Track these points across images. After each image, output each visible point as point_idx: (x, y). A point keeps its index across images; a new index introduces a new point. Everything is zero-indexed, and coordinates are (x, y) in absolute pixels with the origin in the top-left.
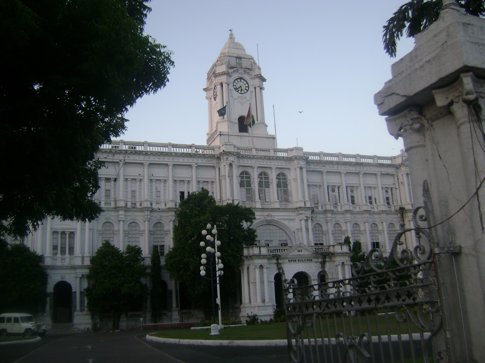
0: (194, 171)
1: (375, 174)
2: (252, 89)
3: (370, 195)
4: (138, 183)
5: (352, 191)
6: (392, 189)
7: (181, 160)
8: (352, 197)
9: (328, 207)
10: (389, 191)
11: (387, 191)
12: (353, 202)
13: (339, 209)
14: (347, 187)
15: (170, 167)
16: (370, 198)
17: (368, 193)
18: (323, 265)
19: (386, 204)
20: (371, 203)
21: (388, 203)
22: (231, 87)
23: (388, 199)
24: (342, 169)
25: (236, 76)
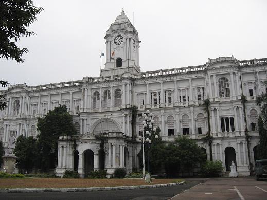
1: (188, 80)
2: (125, 40)
3: (184, 95)
5: (169, 94)
6: (203, 88)
8: (170, 98)
10: (201, 90)
11: (199, 91)
12: (170, 101)
14: (165, 92)
16: (184, 97)
17: (182, 94)
18: (102, 145)
19: (197, 100)
20: (184, 100)
21: (199, 99)
22: (113, 42)
23: (199, 96)
24: (160, 80)
25: (116, 35)
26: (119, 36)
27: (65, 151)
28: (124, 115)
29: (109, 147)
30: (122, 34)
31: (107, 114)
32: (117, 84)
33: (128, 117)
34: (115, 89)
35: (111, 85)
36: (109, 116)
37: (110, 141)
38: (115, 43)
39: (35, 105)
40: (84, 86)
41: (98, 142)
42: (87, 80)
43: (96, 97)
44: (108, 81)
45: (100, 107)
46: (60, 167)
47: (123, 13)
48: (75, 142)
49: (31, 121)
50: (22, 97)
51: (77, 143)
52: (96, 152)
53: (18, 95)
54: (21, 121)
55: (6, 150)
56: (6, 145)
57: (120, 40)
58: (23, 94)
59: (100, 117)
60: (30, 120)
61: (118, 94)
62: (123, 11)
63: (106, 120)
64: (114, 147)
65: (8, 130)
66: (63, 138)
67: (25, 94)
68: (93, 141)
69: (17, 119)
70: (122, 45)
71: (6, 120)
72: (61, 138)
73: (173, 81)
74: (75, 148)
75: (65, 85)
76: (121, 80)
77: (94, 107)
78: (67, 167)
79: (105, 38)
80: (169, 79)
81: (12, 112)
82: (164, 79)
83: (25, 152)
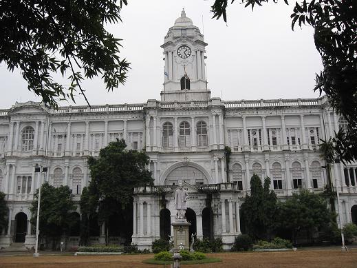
0: (125, 125)
1: (299, 116)
2: (193, 53)
3: (293, 136)
4: (82, 137)
5: (274, 133)
6: (317, 128)
7: (114, 117)
8: (274, 139)
9: (247, 149)
10: (315, 131)
11: (312, 131)
12: (275, 143)
13: (259, 150)
14: (268, 130)
15: (106, 123)
16: (293, 138)
17: (291, 134)
18: (208, 202)
19: (310, 144)
20: (294, 143)
21: (313, 142)
22: (175, 54)
23: (313, 138)
24: (262, 113)
25: (180, 44)
26: (184, 46)
27: (149, 211)
28: (216, 158)
29: (223, 205)
30: (189, 44)
31: (188, 157)
32: (202, 114)
33: (223, 162)
34: (198, 120)
35: (192, 114)
36: (192, 159)
37: (223, 197)
38: (179, 55)
39: (60, 136)
40: (152, 113)
41: (201, 198)
42: (155, 105)
43: (167, 130)
44: (188, 109)
45: (176, 145)
46: (142, 235)
47: (183, 13)
48: (164, 197)
49: (55, 162)
50: (40, 123)
51: (167, 199)
52: (198, 212)
53: (31, 119)
54: (40, 160)
55: (10, 206)
56: (11, 199)
57: (187, 53)
58: (42, 119)
59: (177, 160)
60: (52, 159)
61: (202, 129)
62: (183, 12)
63: (186, 165)
64: (230, 205)
65: (13, 174)
66: (145, 191)
67: (45, 118)
68: (194, 196)
69: (31, 158)
70: (190, 59)
71: (10, 158)
72: (141, 190)
73: (280, 117)
74: (164, 206)
75: (112, 110)
76: (209, 109)
77: (165, 145)
78: (153, 235)
79: (162, 46)
80: (274, 113)
81: (20, 145)
82: (268, 113)
83: (56, 210)
